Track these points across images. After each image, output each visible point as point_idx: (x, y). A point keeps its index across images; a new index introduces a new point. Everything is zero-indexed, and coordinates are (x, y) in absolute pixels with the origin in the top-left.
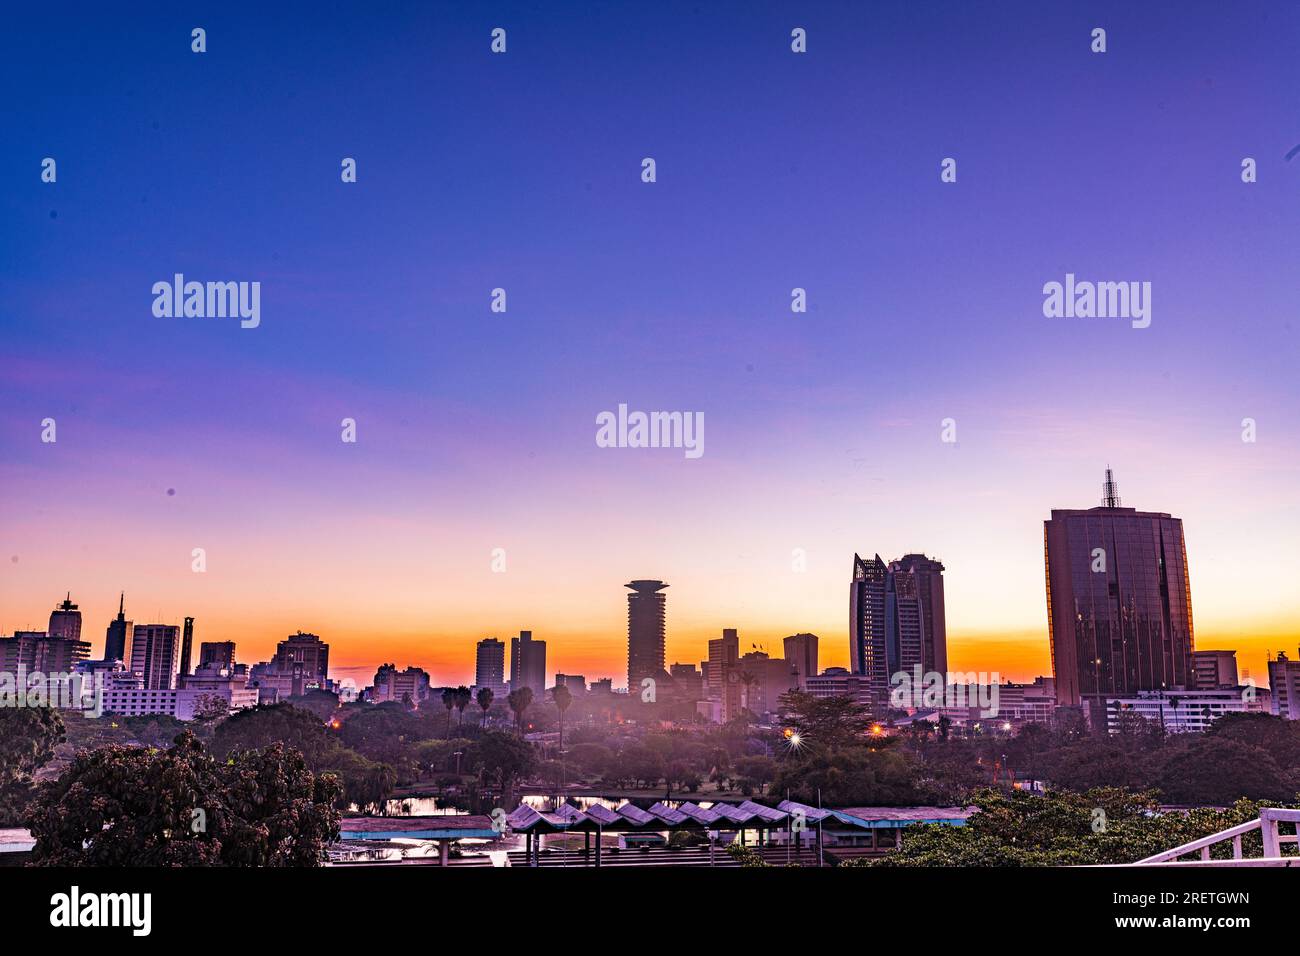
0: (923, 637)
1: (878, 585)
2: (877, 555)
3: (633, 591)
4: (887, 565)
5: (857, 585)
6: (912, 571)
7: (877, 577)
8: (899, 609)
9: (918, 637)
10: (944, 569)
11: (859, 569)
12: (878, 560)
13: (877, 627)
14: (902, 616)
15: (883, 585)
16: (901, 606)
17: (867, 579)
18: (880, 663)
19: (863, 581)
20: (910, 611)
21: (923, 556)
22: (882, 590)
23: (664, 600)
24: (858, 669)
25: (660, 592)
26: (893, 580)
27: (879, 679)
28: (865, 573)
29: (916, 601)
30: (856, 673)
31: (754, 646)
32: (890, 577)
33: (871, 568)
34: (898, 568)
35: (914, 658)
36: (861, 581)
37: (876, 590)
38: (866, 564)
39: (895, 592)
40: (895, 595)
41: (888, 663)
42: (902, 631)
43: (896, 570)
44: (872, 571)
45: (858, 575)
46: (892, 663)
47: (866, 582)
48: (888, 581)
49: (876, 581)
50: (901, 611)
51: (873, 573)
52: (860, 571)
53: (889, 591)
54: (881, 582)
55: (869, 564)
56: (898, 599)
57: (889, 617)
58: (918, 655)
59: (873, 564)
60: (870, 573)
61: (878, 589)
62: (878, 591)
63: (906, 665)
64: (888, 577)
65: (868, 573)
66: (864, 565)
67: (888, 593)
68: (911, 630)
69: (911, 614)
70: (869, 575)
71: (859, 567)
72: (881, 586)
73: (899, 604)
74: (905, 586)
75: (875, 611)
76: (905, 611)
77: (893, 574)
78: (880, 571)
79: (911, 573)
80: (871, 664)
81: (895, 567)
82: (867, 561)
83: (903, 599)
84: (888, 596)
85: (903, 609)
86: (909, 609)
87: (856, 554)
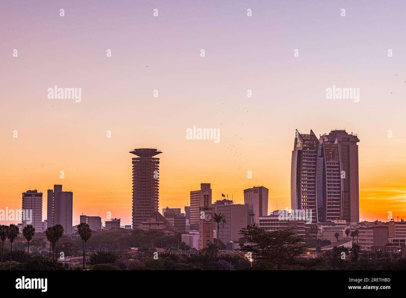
0: (342, 189)
1: (312, 153)
2: (311, 131)
3: (137, 157)
4: (318, 138)
5: (297, 152)
6: (336, 142)
7: (311, 146)
8: (326, 169)
9: (340, 189)
10: (359, 141)
12: (312, 134)
13: (311, 182)
14: (328, 174)
15: (316, 152)
16: (327, 167)
17: (304, 148)
18: (312, 207)
19: (302, 149)
20: (334, 171)
21: (344, 131)
22: (314, 156)
23: (158, 163)
25: (155, 157)
26: (322, 149)
28: (303, 144)
29: (338, 164)
31: (223, 196)
32: (320, 147)
33: (307, 140)
35: (336, 204)
36: (300, 149)
37: (310, 156)
38: (304, 137)
39: (324, 157)
40: (324, 160)
41: (318, 207)
42: (328, 185)
43: (325, 141)
44: (308, 142)
45: (298, 145)
46: (320, 207)
47: (304, 150)
48: (319, 149)
49: (311, 149)
50: (327, 170)
51: (308, 144)
52: (299, 142)
53: (320, 157)
54: (314, 150)
55: (306, 137)
56: (326, 162)
57: (319, 174)
58: (339, 201)
59: (309, 137)
60: (306, 144)
61: (312, 155)
62: (311, 157)
63: (330, 208)
64: (319, 146)
65: (305, 144)
66: (302, 138)
67: (319, 158)
68: (335, 183)
69: (334, 173)
70: (306, 145)
71: (299, 139)
72: (314, 153)
73: (326, 165)
74: (331, 153)
75: (310, 171)
76: (330, 171)
77: (322, 144)
78: (313, 142)
79: (336, 144)
80: (305, 208)
81: (323, 140)
82: (304, 135)
83: (329, 162)
84: (319, 160)
85: (329, 169)
86: (333, 169)
87: (296, 130)
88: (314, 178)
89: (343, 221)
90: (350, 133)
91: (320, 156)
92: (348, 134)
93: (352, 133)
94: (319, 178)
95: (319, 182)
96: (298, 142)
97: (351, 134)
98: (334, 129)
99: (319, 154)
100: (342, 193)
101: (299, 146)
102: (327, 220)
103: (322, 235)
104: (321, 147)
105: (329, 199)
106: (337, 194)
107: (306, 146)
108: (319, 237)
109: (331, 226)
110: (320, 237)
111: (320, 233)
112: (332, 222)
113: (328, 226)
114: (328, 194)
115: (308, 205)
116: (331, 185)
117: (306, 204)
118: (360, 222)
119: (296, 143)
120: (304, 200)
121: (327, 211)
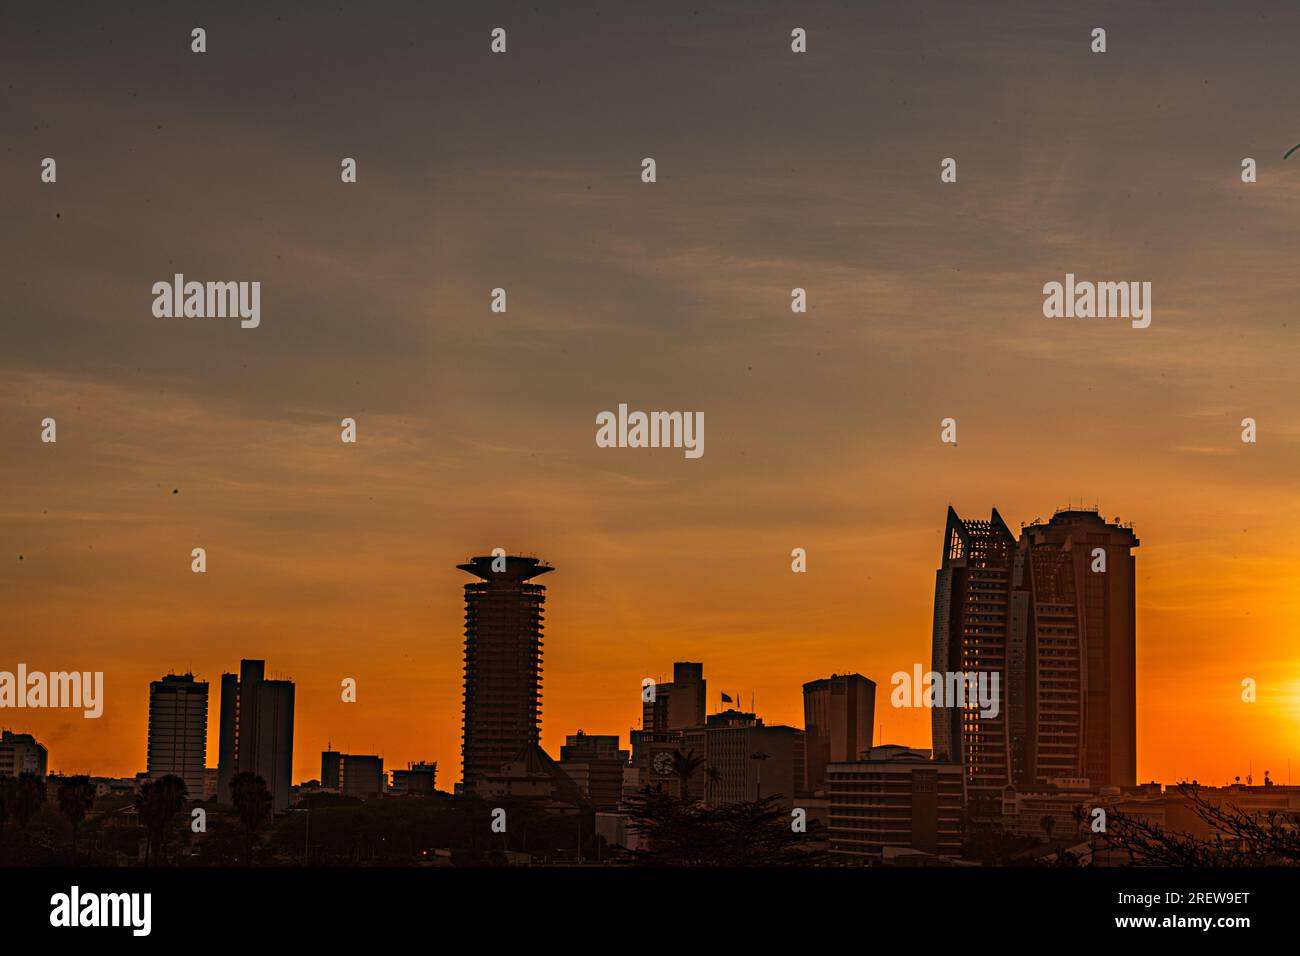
0: (1084, 687)
1: (995, 577)
2: (995, 512)
3: (478, 580)
5: (949, 574)
6: (1067, 547)
7: (993, 558)
8: (1037, 625)
9: (1076, 685)
10: (1136, 543)
11: (956, 541)
12: (997, 522)
14: (1041, 640)
15: (1007, 575)
16: (1040, 618)
17: (971, 562)
18: (993, 738)
19: (964, 565)
20: (1060, 631)
21: (1094, 515)
22: (1003, 586)
23: (542, 599)
24: (946, 748)
25: (533, 581)
26: (1026, 565)
27: (991, 771)
28: (968, 549)
29: (1073, 610)
30: (941, 758)
31: (726, 698)
32: (1019, 559)
33: (981, 538)
34: (1040, 539)
35: (1065, 729)
36: (959, 565)
37: (990, 586)
38: (972, 529)
39: (1031, 590)
40: (1031, 597)
41: (1011, 738)
42: (1042, 672)
43: (1036, 543)
44: (983, 545)
45: (954, 554)
46: (1018, 740)
47: (971, 569)
48: (1017, 566)
49: (992, 567)
50: (1041, 630)
51: (984, 550)
52: (958, 544)
53: (1018, 589)
54: (1002, 570)
55: (980, 530)
56: (1036, 604)
57: (1015, 641)
58: (1074, 721)
59: (985, 531)
60: (979, 550)
61: (994, 584)
62: (994, 588)
63: (1048, 742)
64: (1016, 558)
65: (975, 550)
66: (967, 531)
67: (1014, 593)
68: (1062, 669)
69: (1062, 637)
70: (977, 554)
71: (957, 536)
72: (1002, 577)
73: (1037, 614)
74: (1052, 577)
75: (987, 629)
76: (1049, 630)
77: (1027, 553)
78: (1000, 546)
79: (1067, 550)
80: (974, 739)
81: (1032, 538)
82: (974, 524)
83: (1046, 604)
84: (1015, 597)
85: (1046, 626)
86: (1058, 626)
87: (950, 508)
88: (999, 651)
89: (1081, 780)
90: (1109, 521)
91: (1020, 585)
92: (1106, 523)
93: (1117, 519)
94: (1015, 651)
95: (1015, 662)
96: (956, 543)
97: (1114, 523)
98: (1064, 508)
99: (1017, 581)
100: (1085, 698)
101: (959, 556)
102: (1038, 778)
103: (1019, 822)
104: (1023, 559)
105: (1043, 715)
106: (1070, 701)
107: (979, 556)
108: (1010, 829)
109: (1045, 794)
110: (1013, 827)
111: (1013, 816)
112: (1049, 782)
113: (1035, 795)
114: (1042, 701)
115: (982, 733)
116: (1050, 673)
117: (977, 727)
118: (1138, 784)
119: (948, 548)
120: (971, 716)
121: (1037, 749)
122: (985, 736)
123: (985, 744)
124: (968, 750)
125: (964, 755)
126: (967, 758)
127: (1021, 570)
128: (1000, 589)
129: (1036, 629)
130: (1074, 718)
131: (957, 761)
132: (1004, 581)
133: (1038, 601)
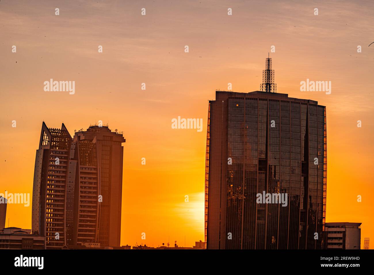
1: (62, 153)
2: (63, 125)
5: (42, 151)
6: (94, 141)
7: (62, 145)
8: (80, 175)
10: (124, 141)
12: (64, 130)
13: (59, 191)
14: (81, 182)
15: (67, 153)
16: (81, 173)
17: (52, 147)
18: (59, 225)
19: (49, 148)
20: (90, 178)
21: (107, 127)
24: (38, 229)
26: (76, 149)
28: (51, 141)
29: (96, 169)
30: (35, 233)
32: (73, 147)
33: (57, 136)
34: (82, 138)
35: (90, 221)
36: (46, 148)
38: (53, 132)
39: (78, 160)
40: (77, 163)
41: (67, 225)
42: (81, 196)
43: (80, 139)
44: (58, 139)
45: (45, 143)
46: (70, 226)
47: (52, 150)
48: (72, 149)
49: (61, 149)
50: (81, 178)
51: (58, 142)
53: (72, 159)
54: (65, 150)
55: (55, 132)
57: (70, 182)
58: (95, 218)
59: (58, 133)
60: (56, 142)
61: (62, 157)
63: (83, 227)
65: (54, 141)
66: (50, 133)
67: (70, 161)
68: (90, 195)
69: (91, 181)
70: (54, 143)
71: (46, 135)
72: (65, 154)
73: (80, 171)
74: (87, 155)
75: (58, 177)
76: (85, 178)
77: (77, 143)
78: (65, 140)
79: (94, 143)
80: (50, 225)
81: (79, 137)
82: (54, 130)
83: (84, 166)
84: (71, 163)
85: (84, 176)
86: (89, 176)
87: (44, 123)
88: (63, 186)
89: (96, 244)
90: (113, 131)
91: (73, 157)
92: (111, 132)
93: (116, 130)
94: (70, 187)
95: (69, 192)
96: (45, 138)
97: (115, 132)
98: (93, 124)
99: (72, 156)
100: (99, 208)
101: (46, 144)
102: (78, 242)
104: (75, 146)
105: (81, 215)
106: (93, 209)
112: (82, 245)
114: (81, 209)
115: (53, 222)
116: (85, 197)
117: (52, 220)
118: (121, 246)
119: (42, 140)
120: (49, 215)
121: (78, 230)
122: (55, 224)
123: (55, 227)
124: (47, 230)
125: (45, 232)
126: (47, 233)
127: (74, 151)
128: (64, 159)
129: (79, 177)
130: (94, 217)
131: (42, 235)
132: (66, 156)
133: (80, 165)
